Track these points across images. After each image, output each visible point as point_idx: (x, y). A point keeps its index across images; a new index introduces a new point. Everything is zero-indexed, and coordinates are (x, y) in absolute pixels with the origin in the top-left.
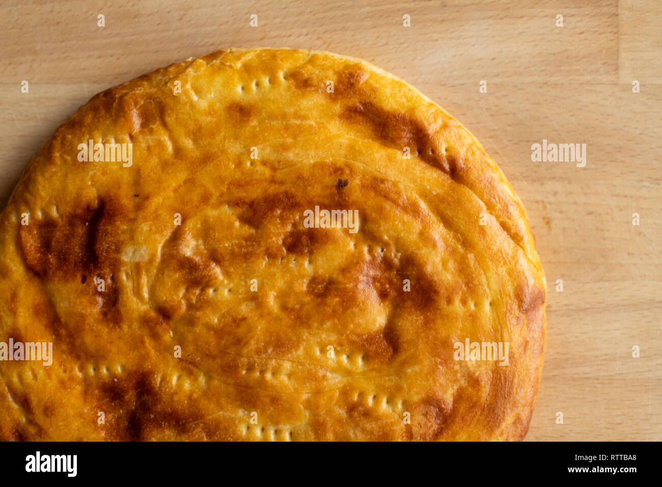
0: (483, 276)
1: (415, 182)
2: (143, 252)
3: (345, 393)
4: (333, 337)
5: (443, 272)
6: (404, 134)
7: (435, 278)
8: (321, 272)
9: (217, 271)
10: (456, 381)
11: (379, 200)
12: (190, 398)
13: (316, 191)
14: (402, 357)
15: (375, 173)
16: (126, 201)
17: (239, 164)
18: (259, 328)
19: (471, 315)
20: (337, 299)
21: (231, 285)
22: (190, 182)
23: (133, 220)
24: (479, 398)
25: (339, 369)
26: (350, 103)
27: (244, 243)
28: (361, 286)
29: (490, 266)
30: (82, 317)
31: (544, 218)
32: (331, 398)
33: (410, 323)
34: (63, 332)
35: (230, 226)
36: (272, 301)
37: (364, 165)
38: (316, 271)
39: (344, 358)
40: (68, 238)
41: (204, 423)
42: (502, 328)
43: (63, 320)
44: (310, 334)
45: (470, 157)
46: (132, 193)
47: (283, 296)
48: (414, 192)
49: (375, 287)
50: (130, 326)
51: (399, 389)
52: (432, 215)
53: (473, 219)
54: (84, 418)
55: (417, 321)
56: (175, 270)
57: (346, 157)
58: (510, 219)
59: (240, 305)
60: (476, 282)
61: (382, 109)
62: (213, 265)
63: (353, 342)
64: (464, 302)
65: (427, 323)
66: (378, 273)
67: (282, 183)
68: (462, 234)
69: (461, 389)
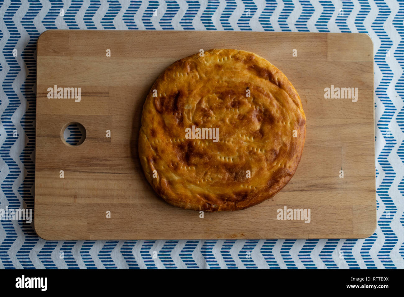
0: (288, 115)
1: (268, 88)
2: (191, 106)
3: (248, 147)
4: (245, 132)
5: (277, 114)
6: (265, 74)
7: (274, 115)
8: (241, 113)
9: (211, 112)
10: (280, 145)
12: (204, 148)
13: (240, 90)
14: (265, 137)
15: (257, 85)
16: (186, 92)
17: (218, 82)
19: (284, 126)
21: (216, 116)
22: (204, 87)
23: (188, 97)
24: (287, 150)
25: (246, 141)
26: (250, 65)
27: (220, 104)
28: (253, 117)
30: (173, 125)
31: (305, 100)
32: (244, 149)
33: (267, 128)
34: (167, 129)
35: (216, 99)
36: (227, 121)
38: (240, 113)
39: (248, 138)
40: (169, 102)
41: (208, 156)
43: (167, 126)
44: (238, 131)
45: (284, 81)
46: (188, 89)
47: (231, 120)
48: (268, 91)
49: (257, 118)
51: (264, 146)
52: (273, 98)
53: (285, 99)
54: (173, 154)
55: (269, 127)
56: (200, 112)
58: (296, 99)
59: (218, 122)
60: (286, 117)
61: (259, 67)
62: (211, 110)
63: (251, 133)
65: (272, 128)
66: (258, 114)
67: (231, 87)
68: (282, 103)
69: (281, 147)
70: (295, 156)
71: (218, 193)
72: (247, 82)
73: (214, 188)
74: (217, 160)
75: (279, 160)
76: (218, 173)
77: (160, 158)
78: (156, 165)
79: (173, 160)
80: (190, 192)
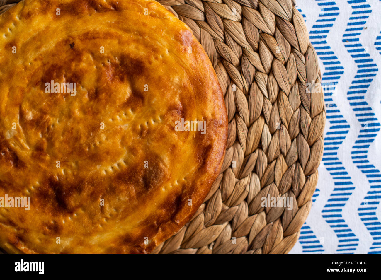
0: (157, 42)
1: (102, 24)
2: (13, 130)
3: (134, 129)
4: (113, 111)
5: (139, 52)
6: (84, 7)
7: (138, 57)
8: (89, 87)
9: (48, 117)
10: (176, 93)
11: (92, 41)
12: (74, 175)
13: (64, 56)
14: (146, 100)
15: (83, 31)
17: (25, 67)
18: (81, 128)
19: (163, 61)
20: (104, 94)
21: (58, 119)
22: (11, 89)
24: (190, 93)
25: (125, 122)
26: (53, 10)
27: (50, 98)
28: (110, 83)
29: (158, 36)
30: (9, 174)
32: (130, 136)
33: (140, 83)
34: (6, 185)
35: (40, 95)
36: (77, 113)
37: (76, 31)
38: (87, 89)
39: (124, 116)
41: (87, 182)
42: (180, 58)
43: (2, 181)
44: (102, 116)
47: (82, 109)
48: (105, 28)
49: (117, 78)
50: (30, 164)
51: (155, 112)
52: (119, 32)
53: (137, 21)
54: (38, 213)
55: (142, 80)
56: (31, 129)
57: (66, 34)
58: (153, 11)
59: (67, 124)
60: (156, 47)
62: (45, 116)
63: (123, 106)
64: (156, 58)
65: (147, 78)
66: (114, 72)
67: (48, 63)
68: (137, 31)
69: (181, 95)
70: (210, 93)
71: (138, 222)
72: (65, 38)
73: (128, 220)
74: (104, 178)
75: (191, 116)
76: (118, 195)
77: (26, 231)
78: (27, 244)
79: (45, 221)
80: (100, 248)
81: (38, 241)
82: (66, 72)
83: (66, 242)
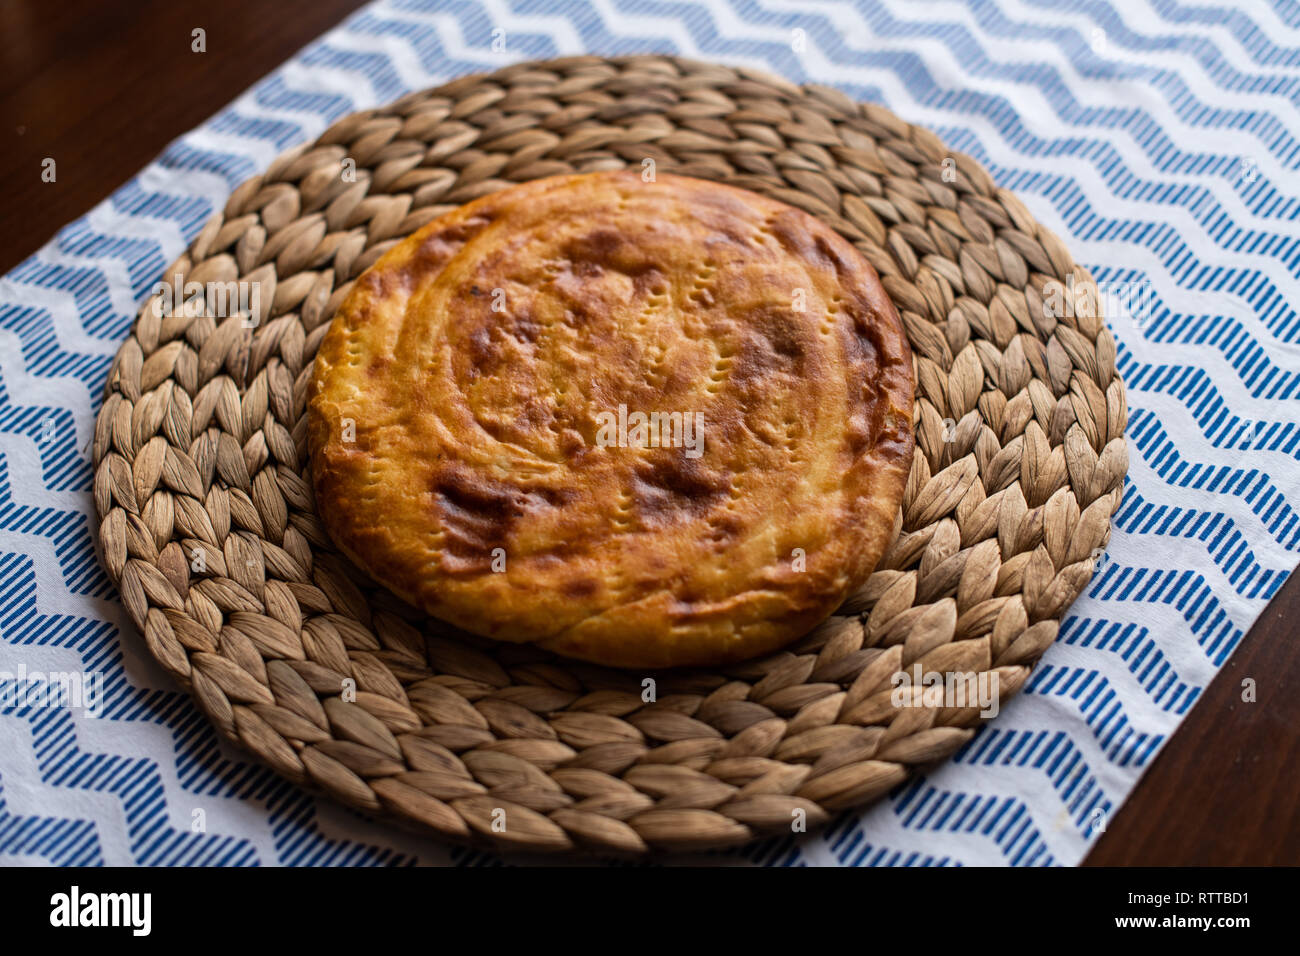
0: (593, 202)
2: (501, 457)
3: (688, 309)
5: (585, 227)
7: (589, 233)
11: (501, 266)
14: (660, 262)
18: (607, 368)
20: (592, 305)
22: (441, 412)
23: (466, 462)
24: (715, 214)
29: (587, 198)
30: (561, 524)
33: (629, 253)
35: (493, 382)
37: (465, 274)
38: (561, 321)
40: (471, 529)
46: (436, 460)
47: (581, 348)
49: (589, 279)
50: (581, 482)
51: (692, 267)
55: (627, 248)
57: (450, 289)
60: (598, 206)
64: (615, 215)
65: (631, 242)
68: (551, 215)
72: (454, 294)
73: (824, 416)
74: (719, 400)
76: (767, 399)
79: (698, 536)
80: (831, 494)
81: (719, 572)
82: (502, 327)
83: (768, 531)
